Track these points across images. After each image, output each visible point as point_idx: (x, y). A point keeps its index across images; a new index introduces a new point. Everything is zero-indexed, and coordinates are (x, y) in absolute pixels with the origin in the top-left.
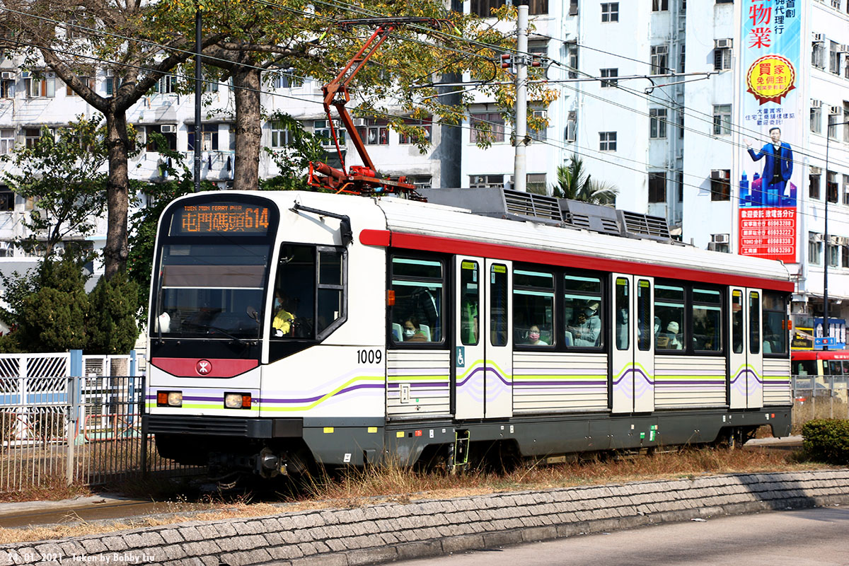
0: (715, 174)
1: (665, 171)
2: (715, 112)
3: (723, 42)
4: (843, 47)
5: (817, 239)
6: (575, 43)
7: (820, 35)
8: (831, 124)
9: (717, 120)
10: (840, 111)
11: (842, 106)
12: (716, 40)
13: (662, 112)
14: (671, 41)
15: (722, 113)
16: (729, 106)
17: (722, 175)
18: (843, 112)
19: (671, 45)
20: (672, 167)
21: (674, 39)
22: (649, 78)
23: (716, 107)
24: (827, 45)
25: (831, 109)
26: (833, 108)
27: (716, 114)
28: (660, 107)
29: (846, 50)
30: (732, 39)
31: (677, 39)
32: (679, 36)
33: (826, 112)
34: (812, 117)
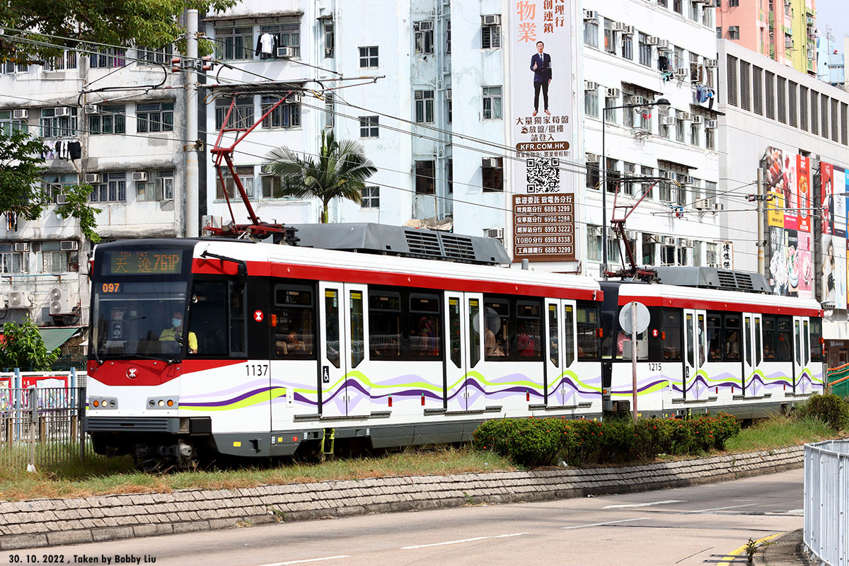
0: (486, 162)
1: (433, 159)
2: (485, 94)
3: (490, 18)
4: (618, 25)
5: (598, 233)
6: (330, 18)
7: (591, 12)
8: (609, 108)
9: (487, 103)
10: (618, 94)
11: (620, 87)
12: (482, 16)
13: (429, 94)
14: (436, 16)
15: (491, 96)
16: (499, 88)
17: (494, 164)
18: (621, 95)
19: (436, 20)
20: (441, 155)
21: (439, 14)
22: (318, 82)
23: (485, 89)
24: (601, 22)
25: (607, 91)
26: (610, 90)
27: (485, 97)
28: (426, 89)
29: (622, 28)
30: (500, 16)
31: (442, 15)
32: (444, 10)
33: (602, 94)
34: (586, 99)
